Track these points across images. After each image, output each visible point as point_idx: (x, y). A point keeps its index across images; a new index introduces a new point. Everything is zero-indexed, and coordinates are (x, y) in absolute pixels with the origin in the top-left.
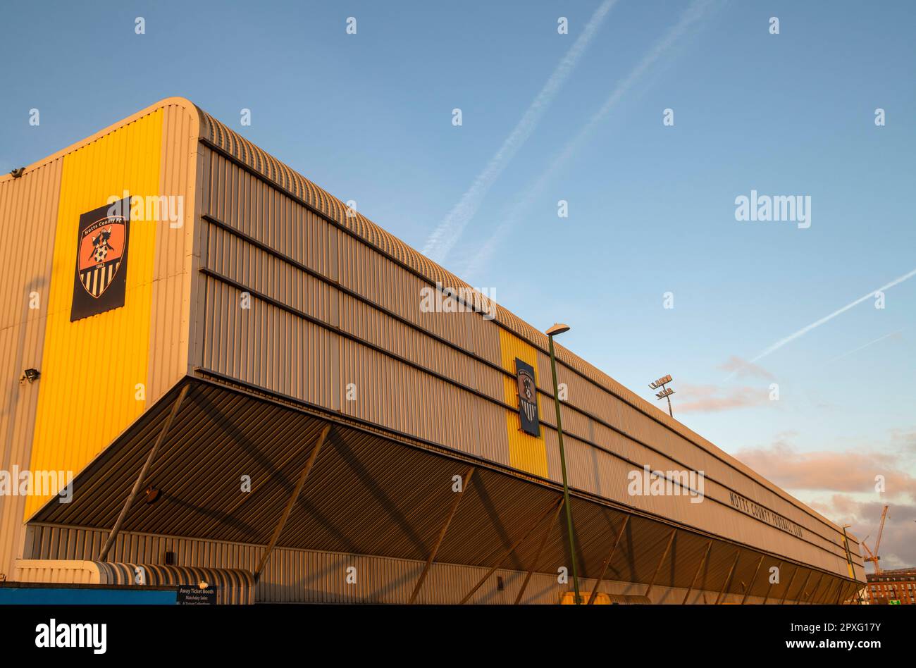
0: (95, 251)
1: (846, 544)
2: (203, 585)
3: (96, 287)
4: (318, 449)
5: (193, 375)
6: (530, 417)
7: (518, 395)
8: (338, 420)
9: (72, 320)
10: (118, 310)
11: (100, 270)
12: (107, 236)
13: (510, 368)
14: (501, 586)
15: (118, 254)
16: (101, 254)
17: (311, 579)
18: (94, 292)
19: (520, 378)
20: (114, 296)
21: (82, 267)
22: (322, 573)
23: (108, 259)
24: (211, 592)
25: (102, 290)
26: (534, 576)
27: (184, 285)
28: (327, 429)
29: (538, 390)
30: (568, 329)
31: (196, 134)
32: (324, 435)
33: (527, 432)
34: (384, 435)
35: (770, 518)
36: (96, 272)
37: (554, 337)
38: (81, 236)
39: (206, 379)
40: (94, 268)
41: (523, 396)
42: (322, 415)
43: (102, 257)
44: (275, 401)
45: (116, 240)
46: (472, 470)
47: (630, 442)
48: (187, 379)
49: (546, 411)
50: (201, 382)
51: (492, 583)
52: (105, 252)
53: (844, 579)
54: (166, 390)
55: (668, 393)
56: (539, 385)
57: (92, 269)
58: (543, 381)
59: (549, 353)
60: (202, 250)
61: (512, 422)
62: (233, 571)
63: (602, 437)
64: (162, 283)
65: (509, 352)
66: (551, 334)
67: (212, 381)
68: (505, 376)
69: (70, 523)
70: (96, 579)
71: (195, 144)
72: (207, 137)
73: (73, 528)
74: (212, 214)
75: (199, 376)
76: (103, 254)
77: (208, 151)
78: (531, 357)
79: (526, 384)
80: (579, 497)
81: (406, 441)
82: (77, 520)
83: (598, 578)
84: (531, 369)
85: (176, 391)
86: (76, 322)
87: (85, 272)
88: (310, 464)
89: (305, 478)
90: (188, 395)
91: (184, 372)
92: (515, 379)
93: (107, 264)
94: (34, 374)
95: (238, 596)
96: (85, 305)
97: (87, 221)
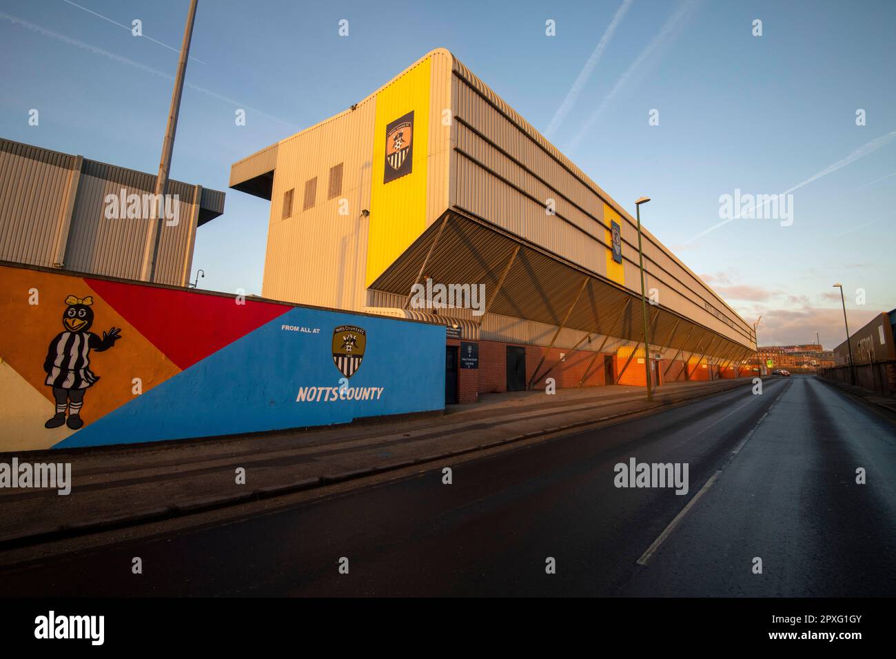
0: (395, 144)
1: (751, 333)
2: (455, 326)
3: (396, 164)
4: (513, 259)
5: (452, 209)
6: (618, 253)
7: (612, 241)
8: (525, 243)
9: (384, 183)
10: (409, 175)
11: (398, 154)
12: (401, 135)
13: (608, 225)
14: (591, 341)
15: (407, 144)
16: (398, 145)
17: (501, 330)
18: (396, 167)
19: (614, 231)
20: (406, 168)
21: (389, 154)
22: (506, 328)
23: (402, 148)
24: (459, 330)
25: (399, 165)
26: (610, 338)
27: (447, 155)
28: (518, 248)
29: (622, 239)
30: (649, 200)
31: (450, 68)
32: (516, 252)
33: (615, 261)
34: (547, 254)
35: (721, 317)
36: (396, 155)
37: (640, 205)
38: (388, 136)
39: (458, 212)
40: (395, 153)
41: (614, 240)
42: (516, 240)
43: (399, 147)
44: (493, 228)
45: (406, 137)
46: (589, 278)
47: (662, 271)
48: (448, 210)
49: (626, 251)
50: (456, 214)
52: (400, 144)
53: (748, 349)
54: (437, 217)
56: (621, 236)
57: (394, 154)
58: (625, 235)
60: (455, 138)
61: (608, 254)
62: (469, 321)
63: (650, 267)
64: (433, 157)
65: (608, 217)
66: (638, 204)
67: (461, 213)
68: (605, 230)
69: (387, 291)
70: (403, 316)
71: (450, 73)
72: (457, 69)
73: (389, 294)
74: (460, 116)
75: (454, 210)
76: (400, 145)
77: (457, 79)
78: (618, 220)
79: (616, 234)
80: (638, 297)
81: (558, 259)
82: (390, 290)
83: (639, 341)
84: (618, 227)
85: (442, 218)
86: (386, 184)
87: (390, 156)
88: (509, 267)
89: (505, 275)
90: (448, 221)
91: (446, 207)
92: (611, 231)
93: (402, 151)
94: (366, 213)
95: (471, 334)
96: (391, 174)
97: (391, 127)
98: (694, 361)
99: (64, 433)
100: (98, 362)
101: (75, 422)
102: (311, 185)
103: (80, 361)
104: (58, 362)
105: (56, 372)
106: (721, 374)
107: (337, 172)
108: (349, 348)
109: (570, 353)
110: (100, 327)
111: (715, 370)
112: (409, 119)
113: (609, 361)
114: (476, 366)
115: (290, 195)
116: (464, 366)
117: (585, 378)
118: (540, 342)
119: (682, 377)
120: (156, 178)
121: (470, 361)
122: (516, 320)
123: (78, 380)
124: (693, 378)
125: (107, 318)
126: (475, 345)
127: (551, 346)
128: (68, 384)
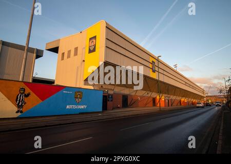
0: (91, 44)
1: (203, 91)
3: (92, 49)
5: (105, 61)
6: (154, 70)
10: (95, 52)
11: (92, 46)
13: (151, 62)
14: (148, 94)
20: (94, 50)
21: (90, 46)
22: (122, 90)
24: (107, 91)
27: (104, 49)
29: (155, 66)
33: (153, 72)
41: (153, 66)
45: (94, 42)
49: (156, 69)
50: (106, 63)
51: (147, 93)
55: (176, 67)
58: (156, 64)
59: (158, 60)
61: (151, 70)
62: (110, 89)
63: (165, 73)
64: (101, 48)
65: (151, 60)
66: (158, 57)
68: (150, 64)
70: (93, 88)
71: (105, 27)
72: (107, 26)
74: (107, 38)
76: (93, 44)
77: (107, 28)
78: (154, 60)
79: (154, 64)
80: (161, 82)
84: (154, 62)
86: (89, 54)
92: (152, 64)
94: (84, 61)
95: (111, 92)
96: (90, 51)
97: (90, 39)
98: (183, 100)
99: (19, 114)
100: (26, 100)
101: (21, 112)
102: (69, 52)
103: (22, 99)
104: (18, 100)
105: (18, 102)
106: (193, 104)
107: (76, 49)
108: (79, 96)
109: (141, 97)
110: (26, 93)
111: (191, 102)
112: (95, 37)
113: (154, 100)
114: (112, 101)
115: (63, 54)
116: (109, 101)
117: (146, 104)
118: (132, 94)
119: (179, 104)
120: (25, 47)
121: (110, 99)
122: (125, 88)
123: (22, 103)
124: (183, 105)
125: (28, 90)
126: (112, 95)
127: (135, 95)
128: (20, 104)
